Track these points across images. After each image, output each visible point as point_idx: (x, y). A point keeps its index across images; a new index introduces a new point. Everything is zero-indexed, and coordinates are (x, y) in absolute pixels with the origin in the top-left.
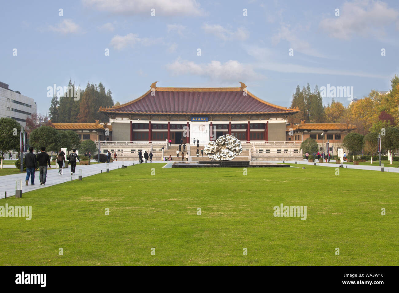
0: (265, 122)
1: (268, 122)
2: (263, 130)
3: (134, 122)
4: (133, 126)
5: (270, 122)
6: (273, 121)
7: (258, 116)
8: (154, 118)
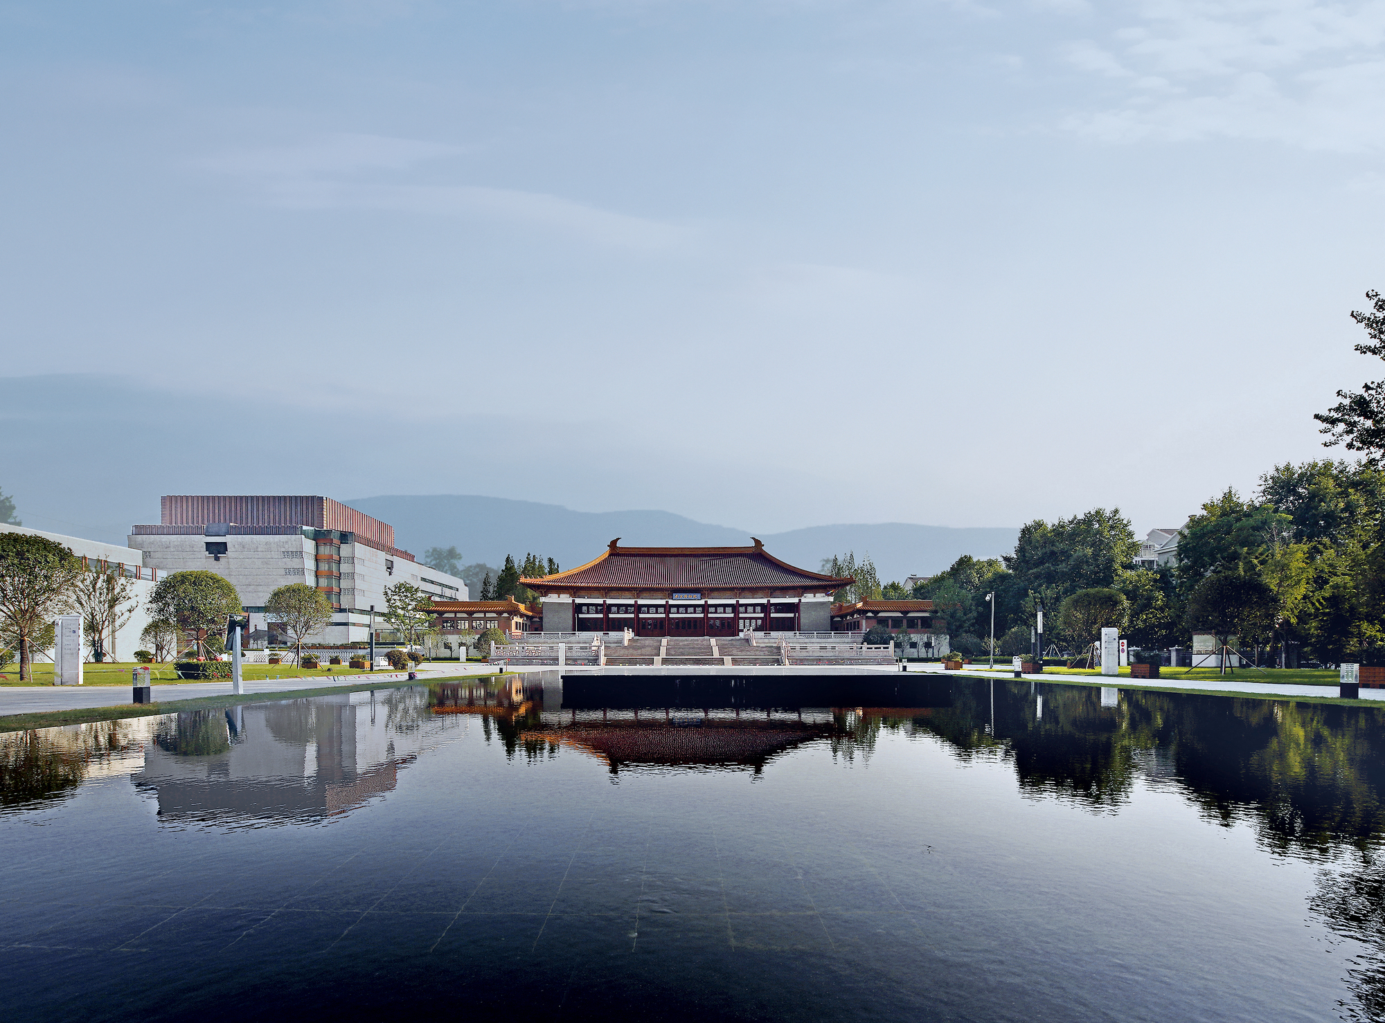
0: (795, 600)
1: (800, 600)
2: (792, 615)
3: (578, 601)
4: (578, 608)
5: (803, 600)
6: (808, 598)
7: (784, 590)
8: (612, 594)
